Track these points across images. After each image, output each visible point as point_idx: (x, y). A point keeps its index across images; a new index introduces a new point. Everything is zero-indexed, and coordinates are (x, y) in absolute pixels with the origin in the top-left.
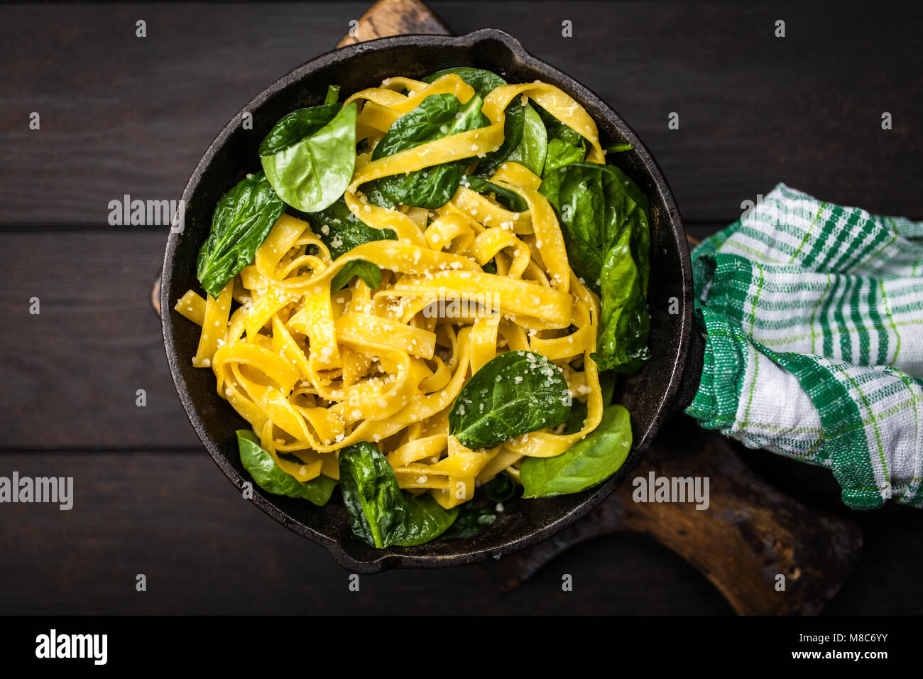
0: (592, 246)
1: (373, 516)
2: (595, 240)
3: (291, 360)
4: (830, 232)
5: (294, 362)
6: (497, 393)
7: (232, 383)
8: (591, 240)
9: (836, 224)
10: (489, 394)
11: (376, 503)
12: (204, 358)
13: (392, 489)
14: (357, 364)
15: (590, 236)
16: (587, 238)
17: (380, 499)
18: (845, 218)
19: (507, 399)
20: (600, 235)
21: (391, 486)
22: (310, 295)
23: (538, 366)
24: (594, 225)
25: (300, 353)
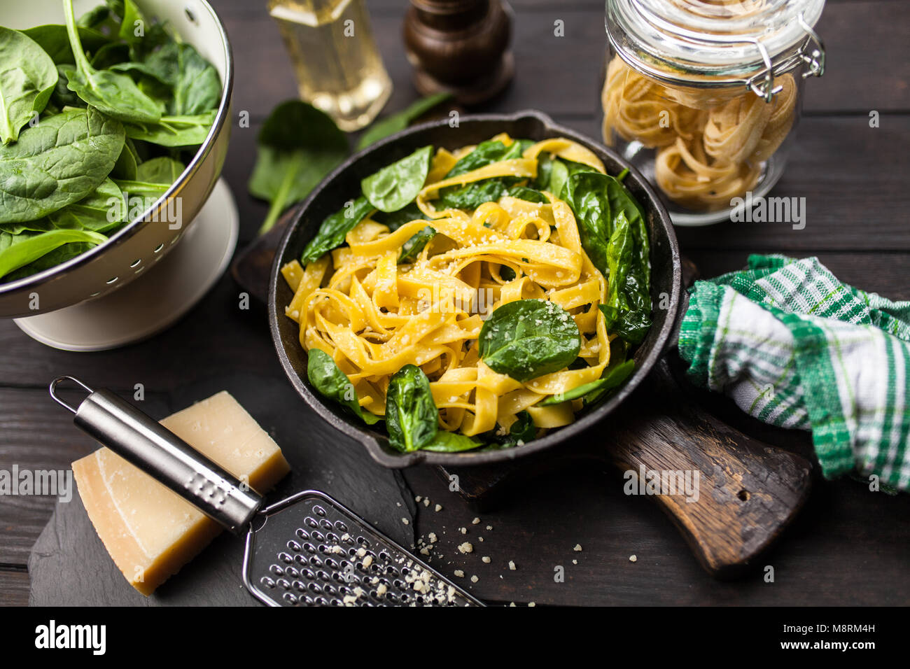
0: (601, 238)
1: (409, 425)
2: (603, 233)
3: (360, 305)
4: (834, 311)
5: (363, 306)
6: (520, 328)
7: (313, 326)
8: (600, 232)
9: (842, 307)
10: (513, 328)
11: (413, 416)
12: (295, 310)
13: (427, 401)
14: (411, 308)
15: (599, 229)
16: (596, 229)
17: (416, 412)
18: (851, 305)
19: (528, 334)
20: (606, 229)
21: (426, 398)
22: (382, 257)
23: (555, 313)
24: (601, 221)
25: (367, 298)
